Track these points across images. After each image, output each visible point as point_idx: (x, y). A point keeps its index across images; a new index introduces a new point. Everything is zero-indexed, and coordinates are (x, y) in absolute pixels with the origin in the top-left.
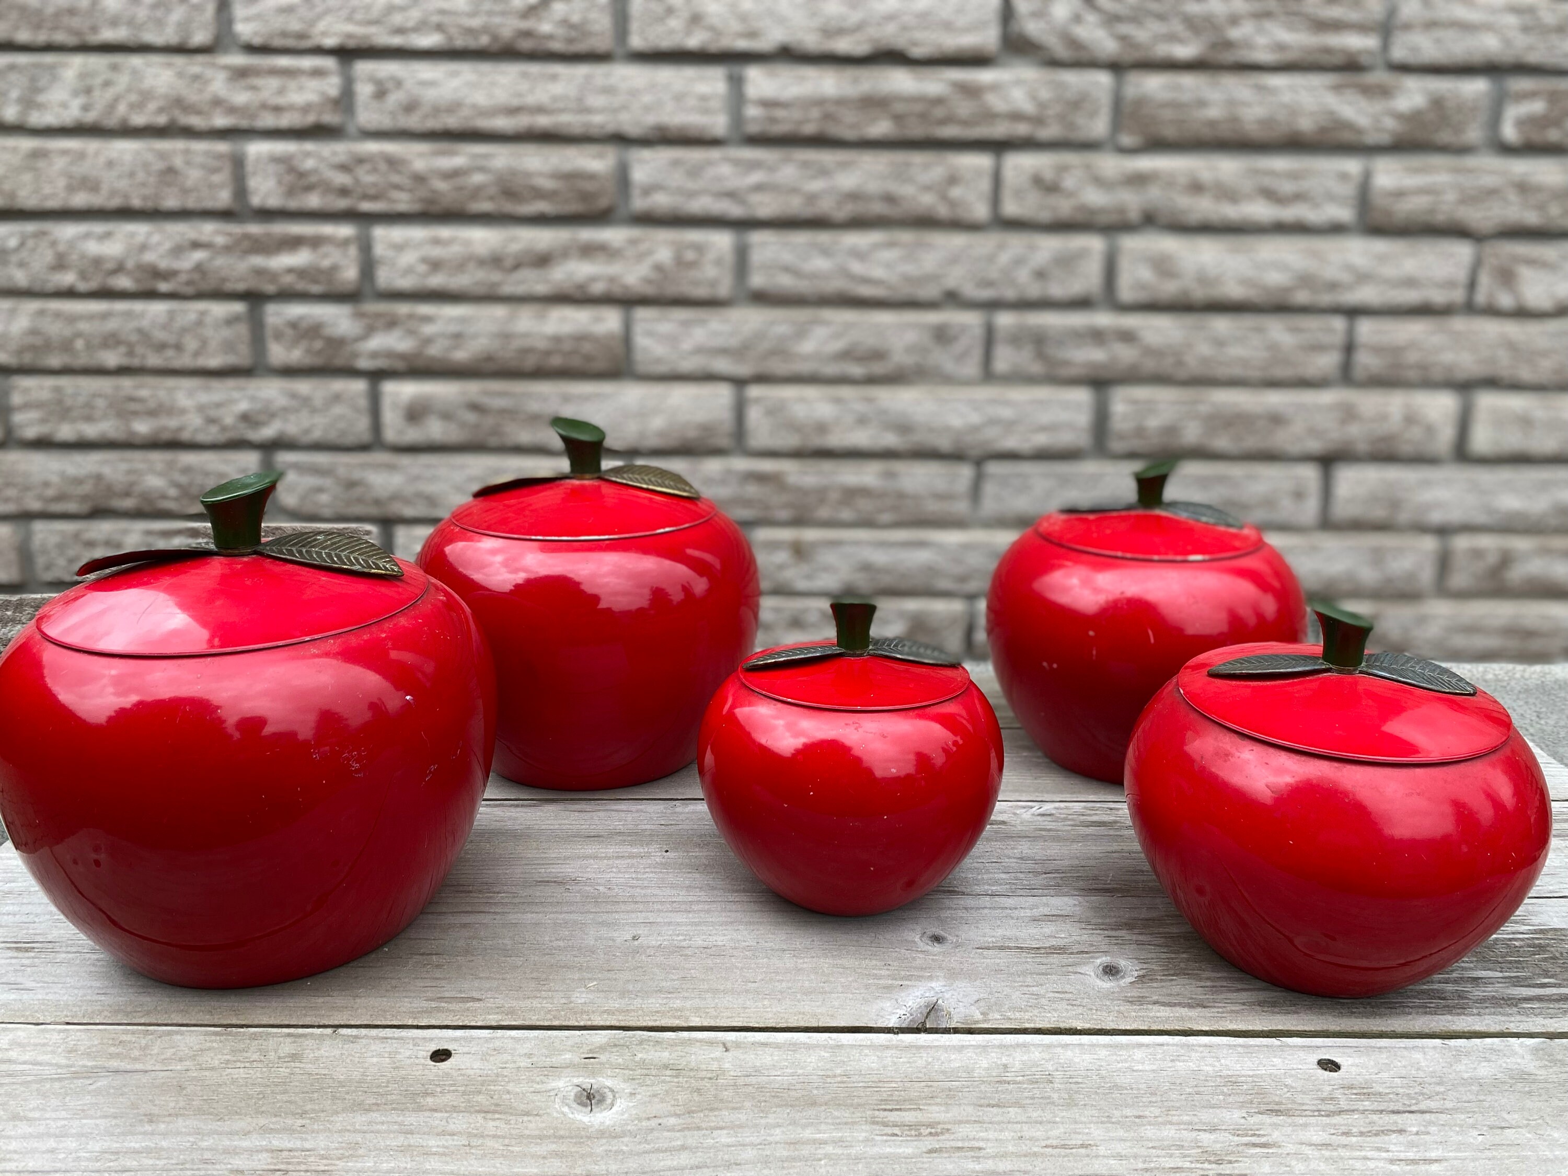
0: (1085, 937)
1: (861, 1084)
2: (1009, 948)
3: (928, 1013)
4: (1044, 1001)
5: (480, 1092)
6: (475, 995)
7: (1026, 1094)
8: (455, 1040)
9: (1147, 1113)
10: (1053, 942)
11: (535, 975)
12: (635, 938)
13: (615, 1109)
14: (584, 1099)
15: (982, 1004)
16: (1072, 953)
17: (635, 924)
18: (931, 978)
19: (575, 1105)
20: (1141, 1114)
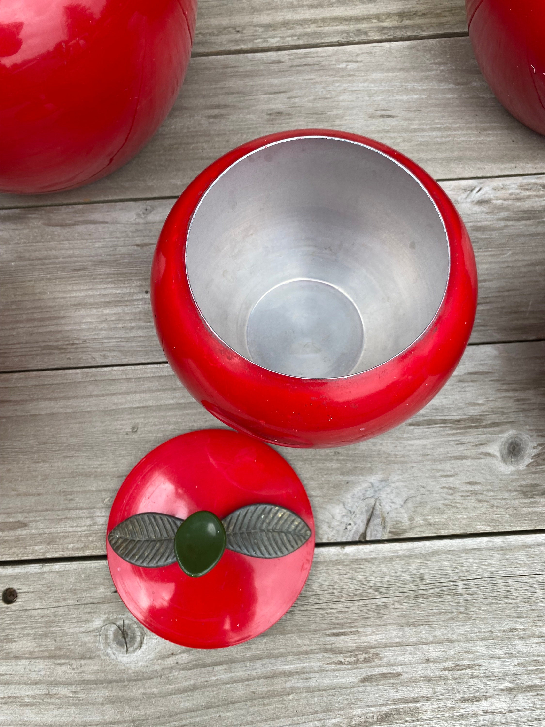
0: (498, 404)
1: (317, 606)
2: (435, 422)
3: (369, 521)
4: (457, 497)
5: (45, 635)
6: (20, 517)
7: (435, 610)
8: (15, 577)
9: (519, 626)
10: (473, 411)
11: (62, 487)
12: (134, 430)
13: (144, 647)
14: (120, 637)
15: (410, 504)
16: (486, 427)
17: (132, 410)
18: (370, 471)
19: (114, 646)
20: (514, 626)
